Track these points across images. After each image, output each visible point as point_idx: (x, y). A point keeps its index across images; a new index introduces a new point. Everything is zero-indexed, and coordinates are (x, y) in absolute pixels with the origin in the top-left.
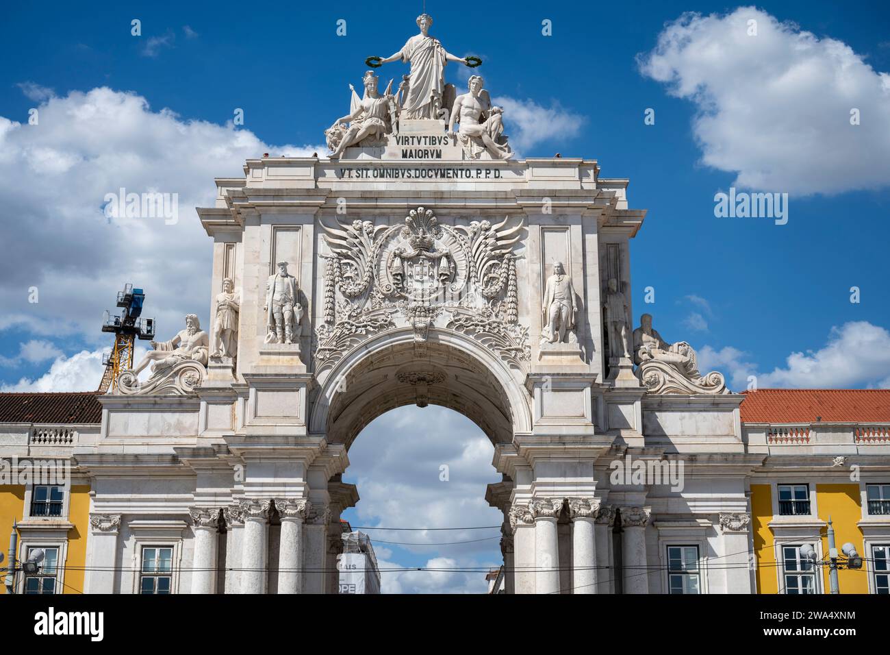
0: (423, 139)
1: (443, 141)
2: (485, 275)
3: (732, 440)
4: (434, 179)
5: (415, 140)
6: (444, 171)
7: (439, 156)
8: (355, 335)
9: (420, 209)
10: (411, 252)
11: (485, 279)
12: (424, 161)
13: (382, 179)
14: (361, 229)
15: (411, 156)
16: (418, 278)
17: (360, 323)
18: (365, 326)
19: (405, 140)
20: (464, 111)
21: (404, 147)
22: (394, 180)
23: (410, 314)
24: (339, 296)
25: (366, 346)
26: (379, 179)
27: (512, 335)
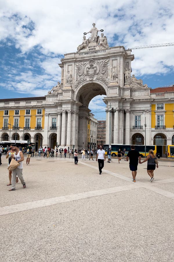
0: (93, 47)
1: (96, 46)
2: (102, 70)
3: (148, 96)
4: (94, 54)
6: (96, 52)
7: (95, 49)
9: (91, 59)
10: (90, 67)
12: (93, 50)
14: (82, 64)
15: (90, 50)
16: (91, 71)
18: (82, 81)
19: (90, 47)
20: (100, 40)
22: (87, 54)
23: (89, 78)
24: (78, 76)
25: (82, 84)
26: (85, 55)
27: (107, 80)
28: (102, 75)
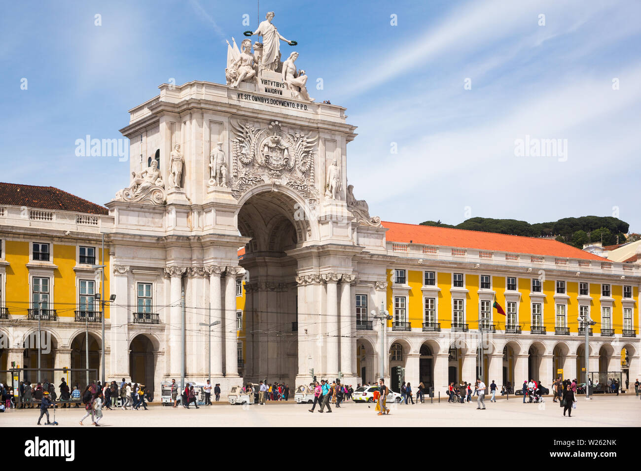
0: (273, 83)
1: (282, 86)
2: (302, 160)
3: (383, 248)
4: (279, 106)
5: (270, 82)
6: (283, 103)
7: (281, 94)
8: (247, 184)
9: (277, 123)
10: (272, 144)
11: (302, 162)
12: (275, 95)
13: (256, 102)
14: (249, 128)
15: (269, 92)
16: (275, 158)
17: (249, 178)
18: (252, 180)
19: (266, 82)
20: (289, 70)
21: (266, 86)
22: (262, 103)
23: (270, 177)
24: (239, 163)
25: (252, 190)
26: (255, 102)
27: (312, 192)
28: (300, 175)
